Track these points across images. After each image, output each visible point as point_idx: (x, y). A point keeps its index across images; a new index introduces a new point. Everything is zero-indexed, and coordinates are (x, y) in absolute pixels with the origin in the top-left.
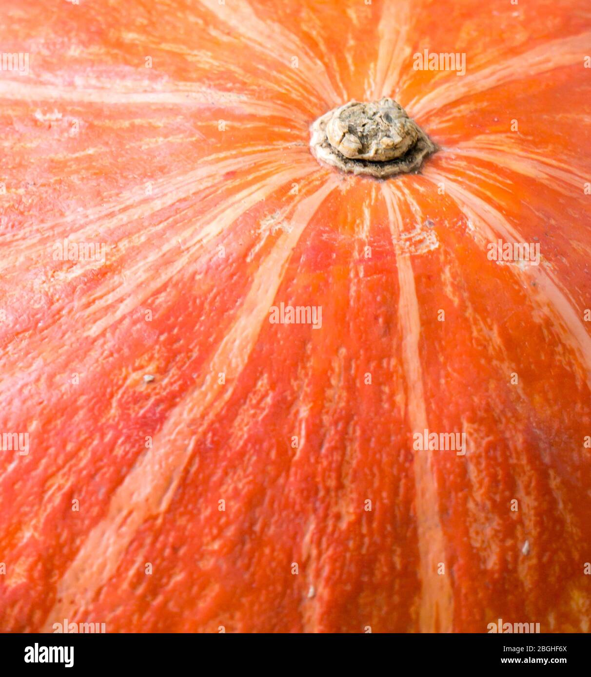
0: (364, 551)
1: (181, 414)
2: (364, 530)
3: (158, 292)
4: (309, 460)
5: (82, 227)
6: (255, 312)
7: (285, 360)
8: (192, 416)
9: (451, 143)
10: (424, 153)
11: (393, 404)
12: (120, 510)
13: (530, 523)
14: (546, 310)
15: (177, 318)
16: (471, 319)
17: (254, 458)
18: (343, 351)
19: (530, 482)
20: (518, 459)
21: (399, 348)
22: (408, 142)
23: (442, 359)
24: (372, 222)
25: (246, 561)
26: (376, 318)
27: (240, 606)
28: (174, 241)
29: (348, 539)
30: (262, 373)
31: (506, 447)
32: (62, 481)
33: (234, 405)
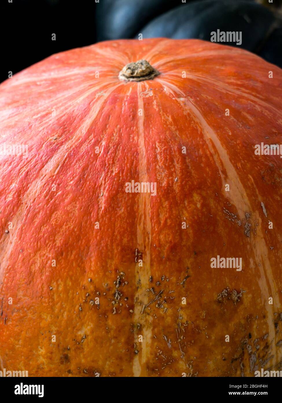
0: (120, 181)
1: (64, 147)
2: (121, 175)
3: (62, 117)
4: (104, 156)
5: (43, 105)
6: (91, 118)
7: (99, 130)
8: (67, 147)
9: (165, 72)
10: (155, 74)
11: (133, 139)
12: (42, 175)
13: (178, 172)
14: (188, 111)
15: (67, 122)
16: (162, 114)
17: (86, 157)
18: (119, 126)
19: (179, 160)
20: (175, 153)
21: (137, 124)
22: (148, 70)
23: (151, 126)
24: (132, 90)
25: (81, 186)
26: (130, 116)
27: (78, 200)
28: (69, 104)
29: (115, 178)
30: (91, 134)
31: (171, 149)
32: (25, 169)
33: (81, 144)
